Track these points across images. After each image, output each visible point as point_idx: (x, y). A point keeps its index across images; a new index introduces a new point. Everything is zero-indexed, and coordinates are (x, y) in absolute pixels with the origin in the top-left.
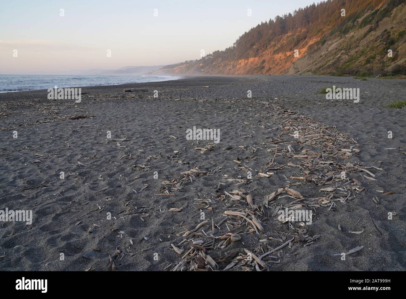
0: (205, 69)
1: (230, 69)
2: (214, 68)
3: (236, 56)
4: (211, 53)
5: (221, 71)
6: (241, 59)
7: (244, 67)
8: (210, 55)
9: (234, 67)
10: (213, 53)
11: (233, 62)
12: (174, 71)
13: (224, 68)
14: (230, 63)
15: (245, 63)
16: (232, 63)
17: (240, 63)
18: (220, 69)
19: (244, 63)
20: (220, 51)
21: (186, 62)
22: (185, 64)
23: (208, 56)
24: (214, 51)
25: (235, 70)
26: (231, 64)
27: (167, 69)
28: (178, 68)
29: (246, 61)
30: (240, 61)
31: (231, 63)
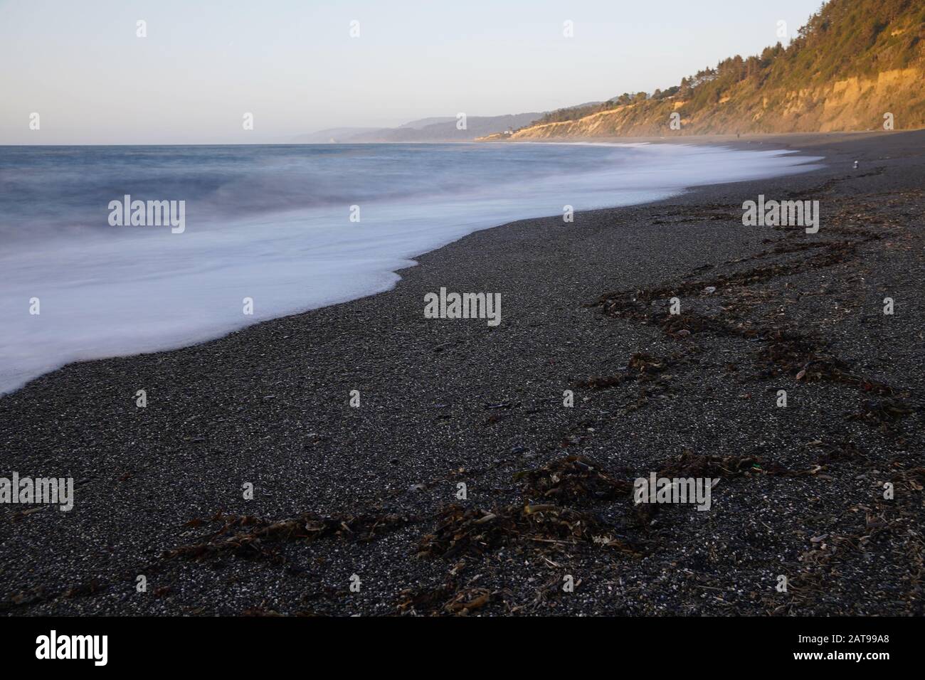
0: (696, 119)
1: (798, 116)
2: (728, 113)
3: (817, 71)
4: (714, 66)
5: (760, 123)
6: (845, 76)
7: (858, 107)
8: (709, 72)
9: (812, 106)
10: (721, 65)
11: (810, 90)
12: (584, 128)
13: (772, 114)
14: (794, 94)
15: (863, 91)
16: (801, 94)
17: (841, 94)
18: (757, 115)
19: (857, 89)
20: (745, 58)
21: (625, 99)
22: (618, 104)
23: (701, 74)
24: (723, 58)
25: (816, 119)
26: (797, 97)
27: (559, 123)
28: (596, 119)
29: (867, 84)
30: (839, 86)
31: (798, 93)
